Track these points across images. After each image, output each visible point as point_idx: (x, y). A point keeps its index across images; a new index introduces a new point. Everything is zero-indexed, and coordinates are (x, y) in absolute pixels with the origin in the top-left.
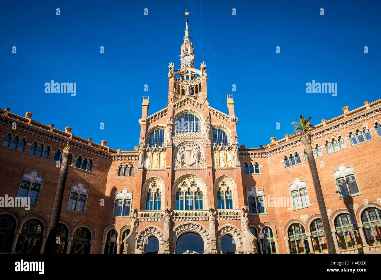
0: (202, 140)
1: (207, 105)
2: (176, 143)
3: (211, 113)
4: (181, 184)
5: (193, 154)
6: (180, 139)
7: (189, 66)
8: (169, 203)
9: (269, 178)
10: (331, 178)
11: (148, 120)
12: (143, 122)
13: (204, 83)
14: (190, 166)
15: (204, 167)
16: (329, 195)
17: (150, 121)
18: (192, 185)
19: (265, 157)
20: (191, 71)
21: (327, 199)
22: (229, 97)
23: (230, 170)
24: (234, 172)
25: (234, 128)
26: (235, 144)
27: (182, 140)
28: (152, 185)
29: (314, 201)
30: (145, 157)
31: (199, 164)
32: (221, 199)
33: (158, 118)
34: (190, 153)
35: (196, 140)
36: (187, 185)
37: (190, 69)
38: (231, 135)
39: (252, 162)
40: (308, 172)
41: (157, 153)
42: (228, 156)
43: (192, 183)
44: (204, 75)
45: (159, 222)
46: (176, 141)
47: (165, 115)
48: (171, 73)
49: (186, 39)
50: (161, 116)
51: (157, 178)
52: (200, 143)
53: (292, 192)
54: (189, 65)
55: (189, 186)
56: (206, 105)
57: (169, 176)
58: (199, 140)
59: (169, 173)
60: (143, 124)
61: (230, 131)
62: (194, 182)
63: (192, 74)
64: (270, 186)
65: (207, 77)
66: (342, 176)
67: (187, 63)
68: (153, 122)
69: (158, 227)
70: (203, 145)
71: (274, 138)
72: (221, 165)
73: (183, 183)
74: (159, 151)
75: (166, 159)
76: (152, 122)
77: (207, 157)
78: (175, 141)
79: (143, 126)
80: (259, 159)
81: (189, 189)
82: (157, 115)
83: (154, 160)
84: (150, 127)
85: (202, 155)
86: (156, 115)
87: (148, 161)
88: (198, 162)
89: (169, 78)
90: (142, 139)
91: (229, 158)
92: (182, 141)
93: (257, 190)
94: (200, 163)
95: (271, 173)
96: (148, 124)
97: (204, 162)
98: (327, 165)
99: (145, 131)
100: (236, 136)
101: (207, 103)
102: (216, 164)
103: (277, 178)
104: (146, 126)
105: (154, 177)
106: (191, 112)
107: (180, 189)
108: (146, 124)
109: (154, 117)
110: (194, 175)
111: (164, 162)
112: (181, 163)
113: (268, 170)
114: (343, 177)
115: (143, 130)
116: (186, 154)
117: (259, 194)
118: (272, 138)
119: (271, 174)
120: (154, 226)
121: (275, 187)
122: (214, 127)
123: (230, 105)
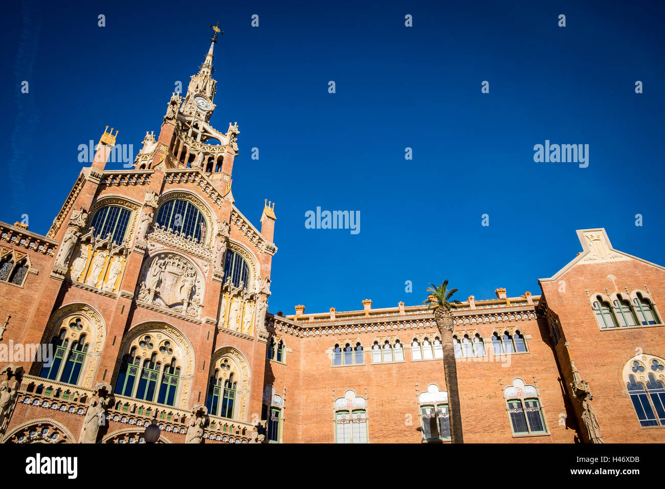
0: (206, 263)
1: (230, 201)
2: (152, 248)
3: (233, 218)
4: (140, 340)
5: (180, 284)
6: (162, 243)
7: (203, 118)
8: (107, 374)
9: (298, 376)
10: (412, 402)
11: (106, 177)
12: (93, 175)
13: (229, 159)
14: (170, 307)
15: (198, 318)
16: (405, 431)
17: (108, 182)
18: (162, 348)
19: (297, 336)
20: (204, 129)
21: (401, 438)
22: (268, 205)
23: (245, 341)
24: (252, 346)
25: (267, 263)
26: (265, 294)
27: (166, 247)
28: (71, 322)
29: (375, 437)
30: (75, 252)
31: (189, 308)
32: (214, 394)
33: (128, 184)
34: (176, 279)
35: (194, 258)
36: (151, 345)
37: (202, 125)
38: (258, 274)
39: (274, 337)
40: (374, 382)
41: (105, 253)
42: (246, 312)
43: (163, 344)
44: (232, 147)
45: (70, 415)
46: (154, 246)
47: (144, 183)
48: (174, 112)
49: (206, 70)
50: (134, 181)
51: (91, 309)
52: (200, 268)
53: (337, 412)
54: (201, 115)
55: (156, 348)
56: (228, 200)
57: (122, 313)
58: (199, 261)
59: (124, 306)
60: (93, 180)
61: (258, 266)
62: (167, 343)
63: (205, 134)
64: (296, 391)
65: (236, 152)
66: (432, 404)
67: (199, 110)
68: (113, 187)
69: (65, 428)
70: (206, 275)
71: (303, 306)
72: (231, 326)
73: (144, 337)
74: (110, 252)
75: (122, 274)
76: (110, 185)
77: (209, 300)
78: (153, 243)
79: (91, 186)
80: (288, 335)
81: (154, 354)
82: (128, 176)
83: (94, 266)
84: (103, 195)
85: (197, 292)
86: (126, 175)
87: (79, 264)
88: (189, 304)
89: (167, 118)
90: (82, 211)
91: (248, 317)
92: (166, 249)
93: (274, 392)
94: (191, 307)
95: (302, 368)
96: (102, 187)
97: (200, 308)
98: (409, 378)
99: (93, 196)
100: (269, 278)
101: (230, 198)
102: (221, 320)
103: (312, 381)
104: (97, 186)
105: (85, 305)
106: (195, 201)
107: (134, 348)
108: (98, 182)
109: (120, 176)
110: (173, 328)
111: (115, 279)
112: (152, 294)
113: (299, 361)
114: (433, 406)
115: (89, 193)
116: (168, 281)
117: (276, 403)
118: (299, 306)
119: (301, 370)
120: (55, 422)
121: (305, 396)
122: (232, 247)
123: (270, 219)
